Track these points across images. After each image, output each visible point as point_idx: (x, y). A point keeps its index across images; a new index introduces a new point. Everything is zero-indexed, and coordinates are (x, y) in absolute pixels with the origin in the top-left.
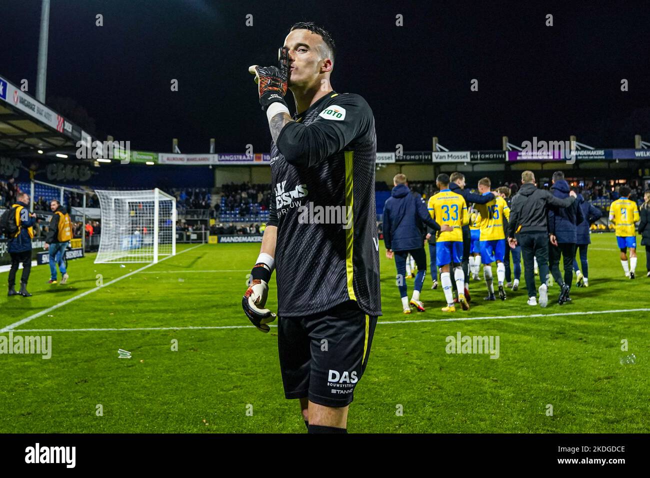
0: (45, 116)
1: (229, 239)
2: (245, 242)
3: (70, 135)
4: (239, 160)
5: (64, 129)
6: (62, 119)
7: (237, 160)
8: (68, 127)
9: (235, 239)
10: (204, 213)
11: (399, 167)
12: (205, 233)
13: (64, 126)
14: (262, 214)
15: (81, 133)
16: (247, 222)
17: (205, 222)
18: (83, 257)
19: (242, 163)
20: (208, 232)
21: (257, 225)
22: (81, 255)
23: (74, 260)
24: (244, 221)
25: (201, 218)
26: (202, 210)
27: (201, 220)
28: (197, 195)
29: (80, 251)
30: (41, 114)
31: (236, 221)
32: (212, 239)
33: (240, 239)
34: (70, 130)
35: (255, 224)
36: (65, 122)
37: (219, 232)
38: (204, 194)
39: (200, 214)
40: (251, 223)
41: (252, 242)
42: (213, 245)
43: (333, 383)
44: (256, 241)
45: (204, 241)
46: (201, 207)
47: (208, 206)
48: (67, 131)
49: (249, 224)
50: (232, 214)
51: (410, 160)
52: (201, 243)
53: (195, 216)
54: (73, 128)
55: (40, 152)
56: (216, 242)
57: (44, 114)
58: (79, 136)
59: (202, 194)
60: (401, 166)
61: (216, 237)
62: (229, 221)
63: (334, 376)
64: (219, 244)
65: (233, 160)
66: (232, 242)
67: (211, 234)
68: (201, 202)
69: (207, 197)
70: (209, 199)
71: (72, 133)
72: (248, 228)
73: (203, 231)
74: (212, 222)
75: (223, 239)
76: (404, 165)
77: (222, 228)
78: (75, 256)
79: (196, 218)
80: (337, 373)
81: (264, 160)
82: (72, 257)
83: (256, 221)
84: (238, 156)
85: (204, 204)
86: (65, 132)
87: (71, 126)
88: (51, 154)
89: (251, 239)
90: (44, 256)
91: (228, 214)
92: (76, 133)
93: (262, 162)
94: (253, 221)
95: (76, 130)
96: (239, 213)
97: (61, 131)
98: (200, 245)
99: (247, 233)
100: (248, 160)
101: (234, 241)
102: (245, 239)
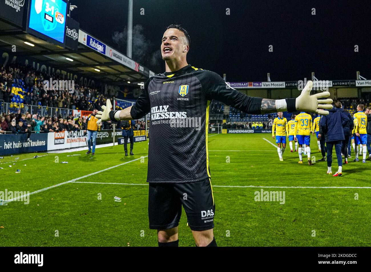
0: (128, 63)
1: (233, 131)
2: (243, 133)
3: (143, 73)
4: (239, 86)
5: (139, 70)
6: (138, 64)
7: (238, 86)
8: (142, 69)
9: (237, 131)
10: (220, 116)
11: (335, 90)
12: (220, 128)
13: (139, 68)
14: (253, 117)
15: (149, 72)
16: (245, 121)
17: (220, 121)
18: (146, 140)
19: (241, 87)
20: (222, 127)
21: (250, 123)
22: (145, 139)
23: (140, 142)
24: (242, 121)
25: (218, 119)
26: (219, 115)
27: (218, 120)
28: (216, 106)
29: (144, 137)
30: (126, 62)
31: (238, 121)
32: (224, 131)
33: (240, 131)
34: (143, 70)
35: (249, 122)
36: (140, 66)
37: (228, 127)
38: (220, 106)
39: (218, 117)
40: (247, 122)
41: (247, 133)
42: (224, 134)
43: (204, 217)
44: (249, 132)
45: (219, 132)
46: (218, 112)
47: (222, 112)
48: (141, 71)
49: (246, 122)
50: (235, 117)
51: (342, 85)
52: (218, 133)
53: (215, 118)
54: (144, 69)
55: (129, 82)
56: (226, 133)
57: (127, 62)
58: (148, 74)
59: (219, 105)
60: (337, 88)
61: (226, 130)
62: (234, 121)
63: (204, 214)
64: (228, 134)
65: (236, 86)
66: (235, 133)
67: (223, 128)
68: (218, 110)
69: (221, 107)
70: (223, 108)
71: (144, 72)
72: (245, 125)
73: (218, 127)
74: (224, 121)
75: (230, 131)
76: (338, 88)
77: (229, 125)
78: (141, 140)
79: (215, 119)
80: (205, 212)
81: (254, 86)
82: (139, 140)
83: (250, 121)
84: (239, 84)
85: (220, 111)
86: (140, 71)
87: (143, 68)
88: (135, 83)
89: (246, 131)
90: (122, 140)
91: (234, 117)
92: (146, 72)
93: (252, 87)
94: (248, 121)
95: (146, 71)
96: (240, 117)
97: (138, 71)
98: (217, 134)
99: (244, 128)
100: (245, 86)
101: (236, 132)
102: (243, 131)
